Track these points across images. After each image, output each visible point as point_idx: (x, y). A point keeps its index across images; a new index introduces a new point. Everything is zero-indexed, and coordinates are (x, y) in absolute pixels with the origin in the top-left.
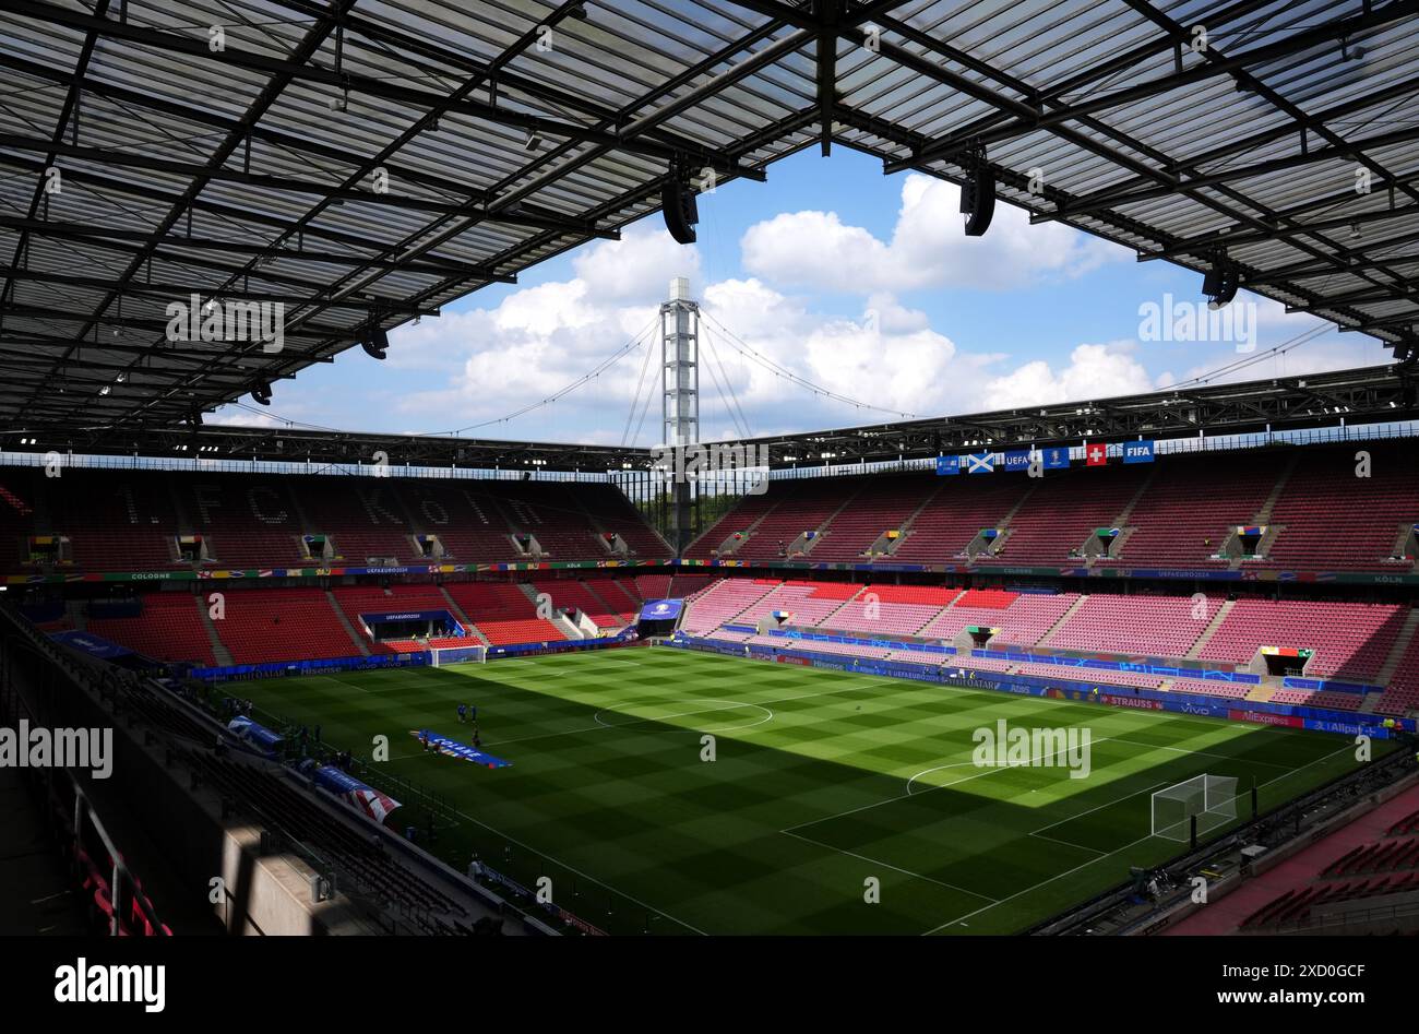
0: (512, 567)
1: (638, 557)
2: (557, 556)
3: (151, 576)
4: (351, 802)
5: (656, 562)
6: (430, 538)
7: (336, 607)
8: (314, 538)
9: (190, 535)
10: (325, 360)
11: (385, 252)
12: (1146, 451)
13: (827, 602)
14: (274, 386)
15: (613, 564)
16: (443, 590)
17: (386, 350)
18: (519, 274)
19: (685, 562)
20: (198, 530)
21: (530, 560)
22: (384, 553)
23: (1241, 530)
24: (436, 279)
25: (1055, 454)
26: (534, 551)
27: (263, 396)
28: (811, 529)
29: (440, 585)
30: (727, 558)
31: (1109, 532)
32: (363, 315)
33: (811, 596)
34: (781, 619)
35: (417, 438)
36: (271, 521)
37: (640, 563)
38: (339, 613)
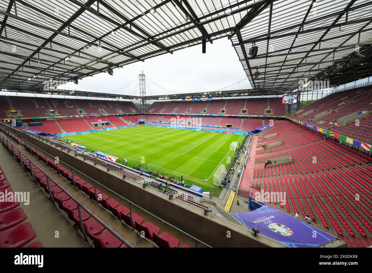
0: (118, 114)
1: (137, 113)
2: (125, 113)
3: (44, 118)
4: (106, 158)
5: (140, 113)
6: (102, 110)
7: (86, 122)
8: (80, 110)
9: (52, 110)
10: (91, 76)
11: (119, 50)
12: (211, 99)
13: (167, 119)
14: (79, 80)
15: (133, 114)
16: (106, 118)
17: (113, 73)
18: (145, 60)
19: (144, 113)
20: (54, 108)
21: (120, 113)
22: (94, 112)
23: (222, 109)
24: (129, 58)
25: (199, 99)
26: (121, 112)
27: (76, 83)
28: (163, 108)
29: (105, 117)
30: (151, 113)
31: (205, 109)
32: (107, 65)
33: (164, 118)
34: (161, 121)
35: (101, 93)
36: (70, 107)
37: (138, 113)
38: (87, 123)
